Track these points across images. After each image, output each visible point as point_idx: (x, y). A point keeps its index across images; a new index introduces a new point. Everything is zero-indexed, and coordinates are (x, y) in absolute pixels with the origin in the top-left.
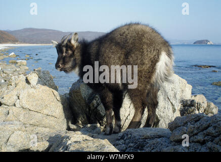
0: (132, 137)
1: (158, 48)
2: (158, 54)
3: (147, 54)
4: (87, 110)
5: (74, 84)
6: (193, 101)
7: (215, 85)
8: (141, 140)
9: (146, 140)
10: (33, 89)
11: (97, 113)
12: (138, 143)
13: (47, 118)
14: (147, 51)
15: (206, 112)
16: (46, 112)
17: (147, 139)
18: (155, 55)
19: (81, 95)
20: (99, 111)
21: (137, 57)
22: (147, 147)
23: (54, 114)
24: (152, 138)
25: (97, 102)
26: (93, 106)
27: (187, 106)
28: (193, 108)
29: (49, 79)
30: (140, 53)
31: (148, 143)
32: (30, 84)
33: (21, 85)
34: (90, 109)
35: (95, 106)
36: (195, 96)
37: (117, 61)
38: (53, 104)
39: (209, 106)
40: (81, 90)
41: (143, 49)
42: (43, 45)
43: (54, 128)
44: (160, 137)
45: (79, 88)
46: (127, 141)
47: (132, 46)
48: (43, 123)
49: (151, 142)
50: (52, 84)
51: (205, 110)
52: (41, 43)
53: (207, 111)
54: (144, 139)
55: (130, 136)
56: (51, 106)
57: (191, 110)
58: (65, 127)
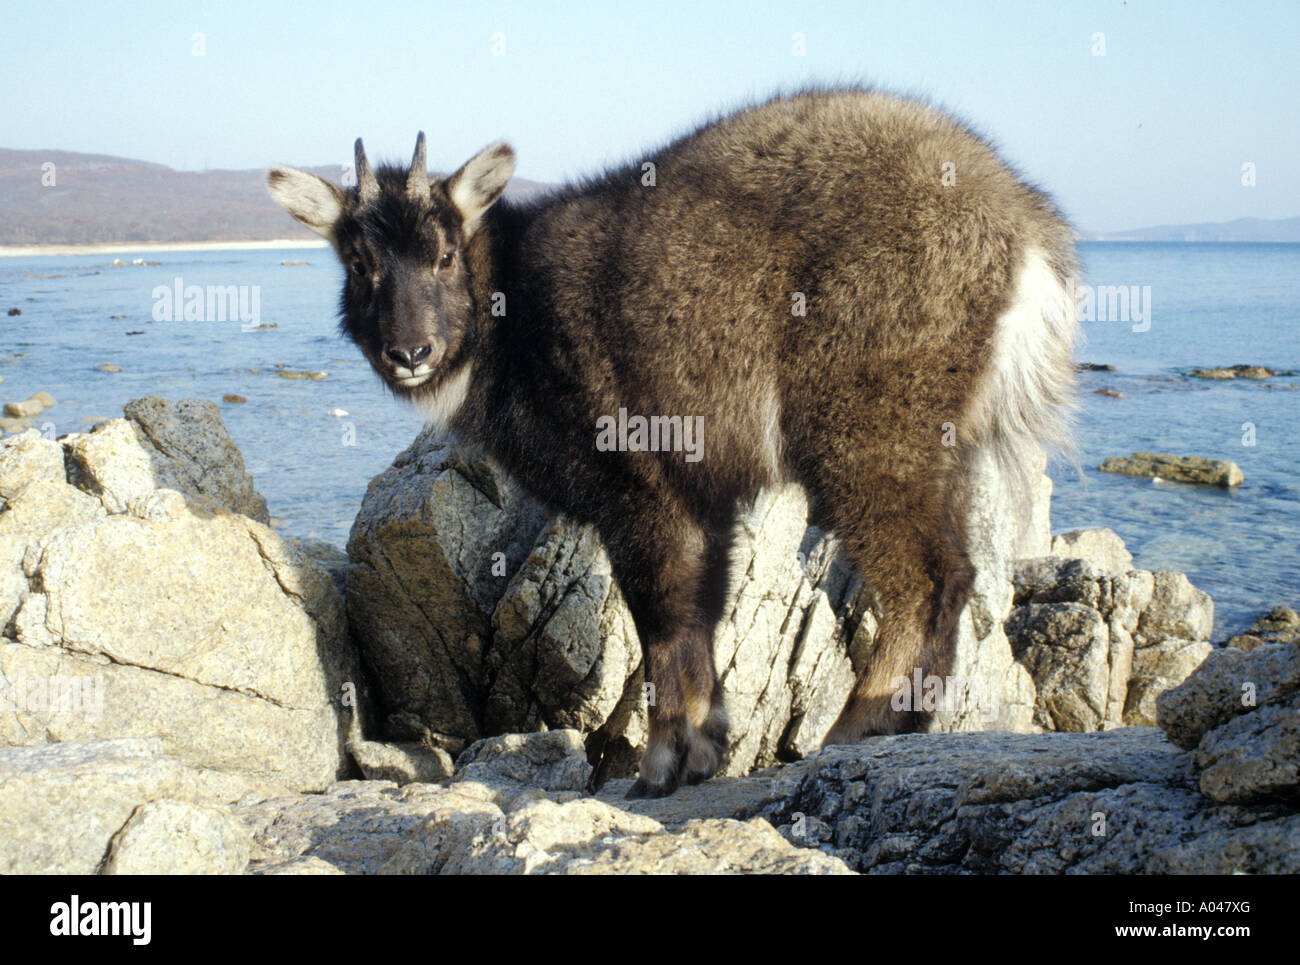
0: (882, 792)
1: (1006, 225)
2: (1009, 265)
3: (945, 262)
4: (474, 644)
5: (377, 484)
6: (1070, 568)
7: (1118, 472)
8: (974, 811)
9: (1009, 808)
10: (128, 524)
11: (536, 665)
12: (951, 828)
13: (222, 709)
14: (943, 243)
15: (1149, 629)
16: (214, 666)
17: (1011, 800)
18: (990, 268)
19: (434, 552)
20: (557, 645)
21: (880, 281)
22: (1029, 852)
23: (262, 682)
24: (1046, 790)
25: (542, 593)
26: (519, 616)
27: (1041, 600)
28: (1077, 608)
29: (218, 454)
30: (901, 258)
31: (1024, 825)
32: (99, 490)
33: (40, 498)
34: (489, 638)
35: (531, 618)
36: (1072, 537)
37: (750, 309)
38: (260, 612)
39: (1162, 594)
40: (439, 523)
41: (915, 234)
42: (51, 251)
43: (269, 771)
44: (1100, 781)
45: (425, 509)
46: (849, 823)
47: (839, 214)
48: (202, 741)
49: (1048, 816)
50: (236, 489)
51: (1143, 619)
52: (38, 243)
53: (1159, 625)
54: (986, 800)
55: (861, 788)
56: (248, 631)
57: (1066, 623)
58: (329, 759)
